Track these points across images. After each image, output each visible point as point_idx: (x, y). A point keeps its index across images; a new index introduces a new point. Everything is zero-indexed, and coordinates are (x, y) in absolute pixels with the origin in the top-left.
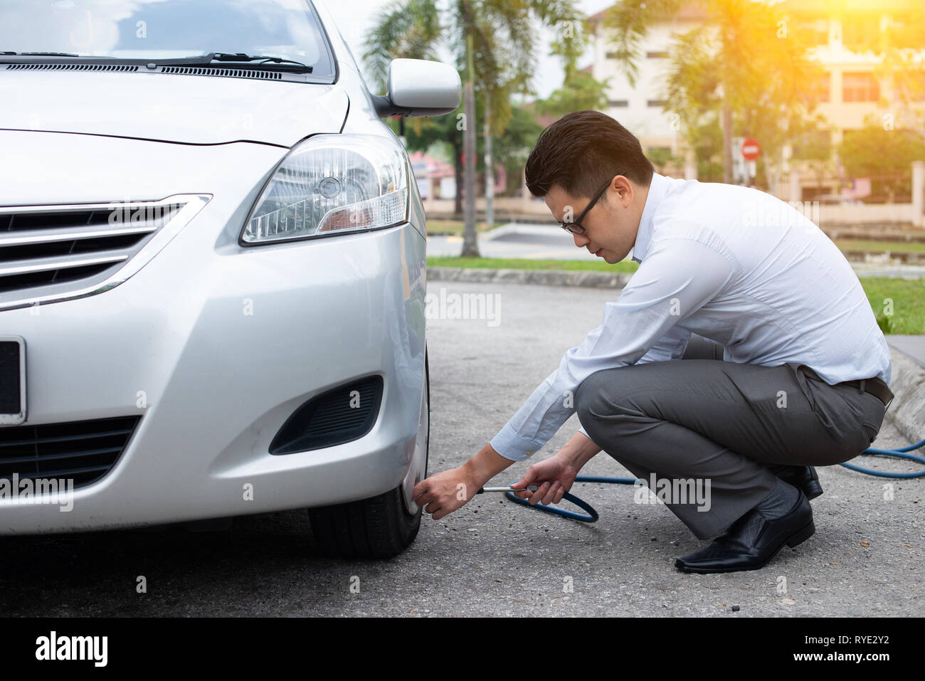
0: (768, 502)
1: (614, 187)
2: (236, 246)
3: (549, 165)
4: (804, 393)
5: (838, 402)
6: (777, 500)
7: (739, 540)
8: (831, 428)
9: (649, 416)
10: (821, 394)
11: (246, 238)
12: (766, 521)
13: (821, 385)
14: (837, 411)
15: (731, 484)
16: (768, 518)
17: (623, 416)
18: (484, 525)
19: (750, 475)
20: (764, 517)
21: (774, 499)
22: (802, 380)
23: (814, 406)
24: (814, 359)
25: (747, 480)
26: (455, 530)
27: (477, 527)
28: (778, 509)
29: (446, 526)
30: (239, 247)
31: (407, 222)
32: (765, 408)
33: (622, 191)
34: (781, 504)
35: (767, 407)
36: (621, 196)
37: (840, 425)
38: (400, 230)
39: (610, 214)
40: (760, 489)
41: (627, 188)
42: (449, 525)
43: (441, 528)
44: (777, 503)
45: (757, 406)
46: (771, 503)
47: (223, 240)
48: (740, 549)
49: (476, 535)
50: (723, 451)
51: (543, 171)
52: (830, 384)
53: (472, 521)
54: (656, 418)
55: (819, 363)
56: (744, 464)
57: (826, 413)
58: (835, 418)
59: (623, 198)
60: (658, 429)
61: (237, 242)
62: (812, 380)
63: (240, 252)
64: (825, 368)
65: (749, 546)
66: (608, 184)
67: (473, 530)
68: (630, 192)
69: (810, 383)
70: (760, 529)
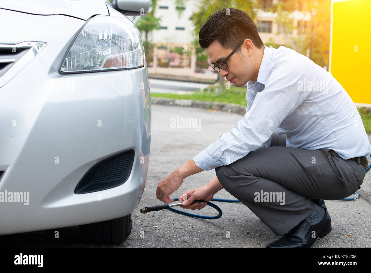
0: (312, 216)
1: (245, 45)
2: (57, 74)
3: (213, 30)
4: (330, 163)
5: (347, 168)
6: (316, 215)
7: (297, 235)
8: (344, 181)
9: (255, 176)
10: (339, 164)
11: (62, 69)
12: (311, 226)
13: (340, 159)
14: (347, 173)
15: (295, 208)
16: (311, 224)
17: (242, 176)
18: (160, 224)
19: (303, 203)
20: (310, 224)
21: (314, 214)
22: (330, 157)
23: (335, 170)
24: (338, 145)
25: (302, 206)
26: (147, 226)
27: (157, 225)
28: (316, 219)
29: (141, 224)
30: (59, 75)
31: (144, 66)
32: (311, 170)
33: (248, 47)
34: (317, 217)
35: (312, 170)
36: (248, 50)
37: (348, 180)
38: (141, 71)
39: (242, 59)
40: (308, 209)
41: (251, 46)
42: (142, 223)
43: (140, 226)
44: (316, 217)
45: (307, 170)
46: (313, 217)
47: (52, 70)
48: (298, 240)
49: (158, 230)
50: (290, 192)
51: (210, 32)
52: (345, 159)
53: (153, 221)
54: (258, 176)
55: (340, 147)
56: (300, 198)
57: (342, 174)
58: (345, 176)
59: (249, 52)
60: (259, 182)
61: (58, 72)
62: (334, 157)
63: (59, 77)
64: (343, 150)
65: (302, 239)
66: (242, 43)
67: (156, 226)
68: (252, 48)
69: (334, 159)
70: (308, 230)
